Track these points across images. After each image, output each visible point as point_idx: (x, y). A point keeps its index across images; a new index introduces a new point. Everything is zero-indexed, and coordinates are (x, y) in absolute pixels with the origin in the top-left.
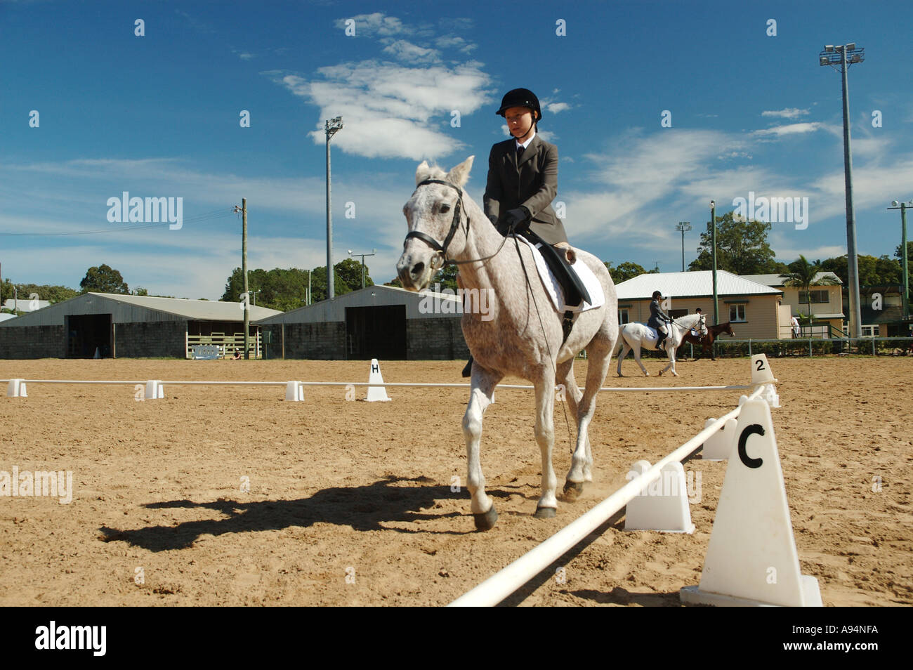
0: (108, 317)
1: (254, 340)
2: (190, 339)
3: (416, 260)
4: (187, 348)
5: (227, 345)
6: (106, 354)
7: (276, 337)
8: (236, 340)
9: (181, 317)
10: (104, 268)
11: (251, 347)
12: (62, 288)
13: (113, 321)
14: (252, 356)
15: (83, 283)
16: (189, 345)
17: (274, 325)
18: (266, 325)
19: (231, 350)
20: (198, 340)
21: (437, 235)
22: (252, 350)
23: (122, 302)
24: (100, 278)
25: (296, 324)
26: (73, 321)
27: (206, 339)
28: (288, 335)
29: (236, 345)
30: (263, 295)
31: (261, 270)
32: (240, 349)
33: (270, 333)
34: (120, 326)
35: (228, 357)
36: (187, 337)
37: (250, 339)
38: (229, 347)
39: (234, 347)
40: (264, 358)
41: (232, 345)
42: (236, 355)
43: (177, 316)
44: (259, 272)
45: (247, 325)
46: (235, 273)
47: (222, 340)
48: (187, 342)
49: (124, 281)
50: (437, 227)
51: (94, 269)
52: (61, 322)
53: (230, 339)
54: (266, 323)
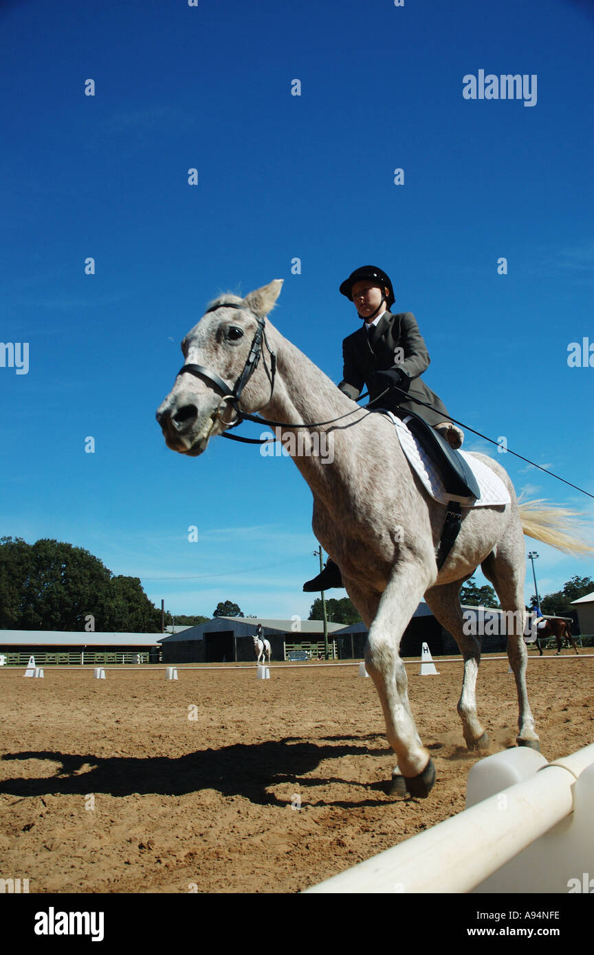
0: (231, 633)
1: (333, 647)
2: (286, 647)
3: (184, 401)
4: (285, 653)
5: (312, 650)
6: (230, 659)
7: (348, 643)
8: (319, 647)
9: (281, 631)
10: (228, 603)
11: (330, 652)
12: (202, 617)
13: (235, 636)
14: (330, 658)
15: (215, 614)
16: (287, 651)
17: (346, 635)
18: (339, 635)
19: (316, 654)
20: (292, 647)
21: (222, 371)
22: (330, 654)
23: (240, 623)
24: (226, 608)
25: (360, 633)
26: (209, 637)
27: (298, 647)
28: (356, 642)
29: (319, 650)
30: (336, 617)
31: (334, 599)
32: (323, 654)
33: (343, 640)
34: (239, 639)
35: (313, 659)
36: (285, 645)
37: (329, 646)
38: (314, 652)
39: (317, 652)
40: (339, 659)
41: (316, 650)
42: (319, 657)
43: (277, 631)
44: (333, 600)
45: (327, 635)
46: (316, 602)
47: (309, 647)
48: (285, 649)
49: (241, 611)
50: (223, 359)
51: (221, 604)
52: (201, 637)
53: (315, 646)
54: (339, 633)
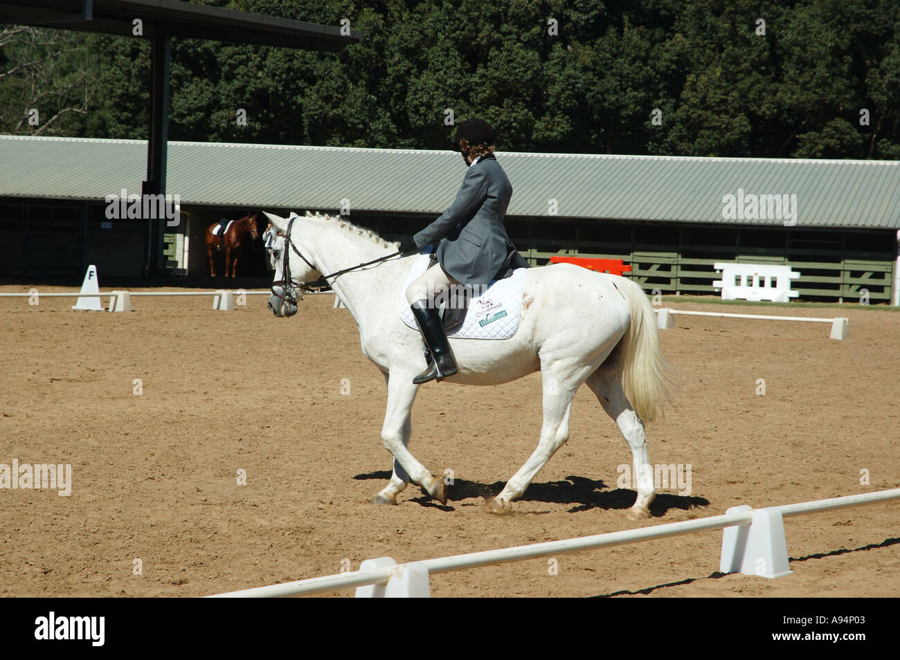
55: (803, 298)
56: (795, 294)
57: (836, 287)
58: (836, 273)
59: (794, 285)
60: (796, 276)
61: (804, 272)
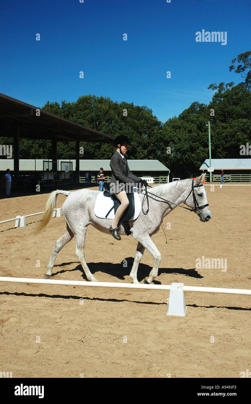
55: (155, 183)
56: (154, 182)
57: (159, 181)
58: (159, 178)
59: (154, 181)
60: (154, 179)
61: (155, 178)
